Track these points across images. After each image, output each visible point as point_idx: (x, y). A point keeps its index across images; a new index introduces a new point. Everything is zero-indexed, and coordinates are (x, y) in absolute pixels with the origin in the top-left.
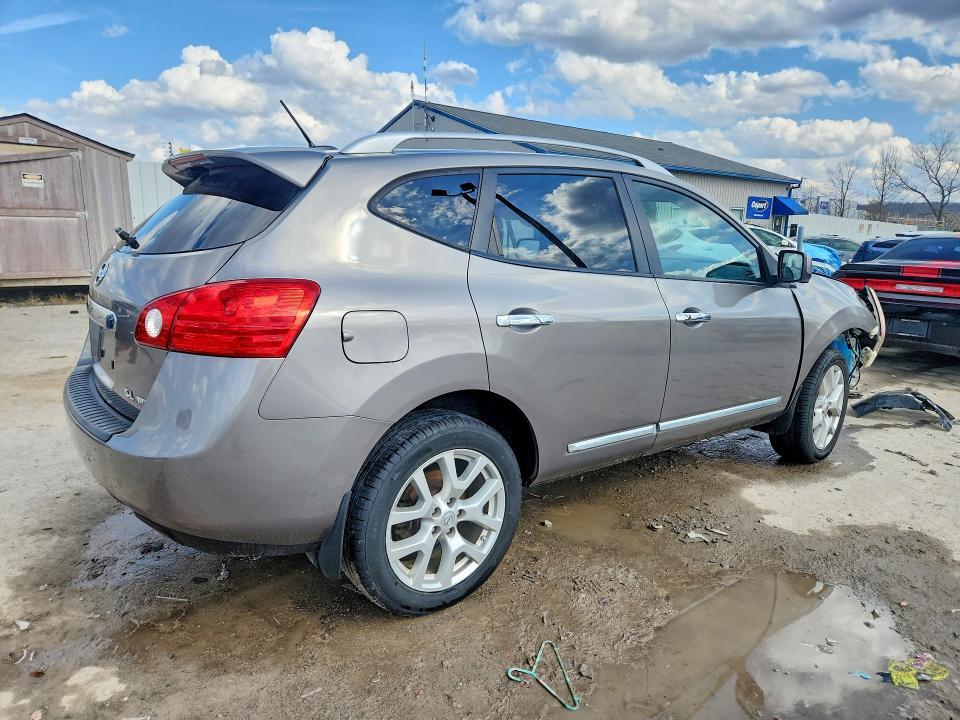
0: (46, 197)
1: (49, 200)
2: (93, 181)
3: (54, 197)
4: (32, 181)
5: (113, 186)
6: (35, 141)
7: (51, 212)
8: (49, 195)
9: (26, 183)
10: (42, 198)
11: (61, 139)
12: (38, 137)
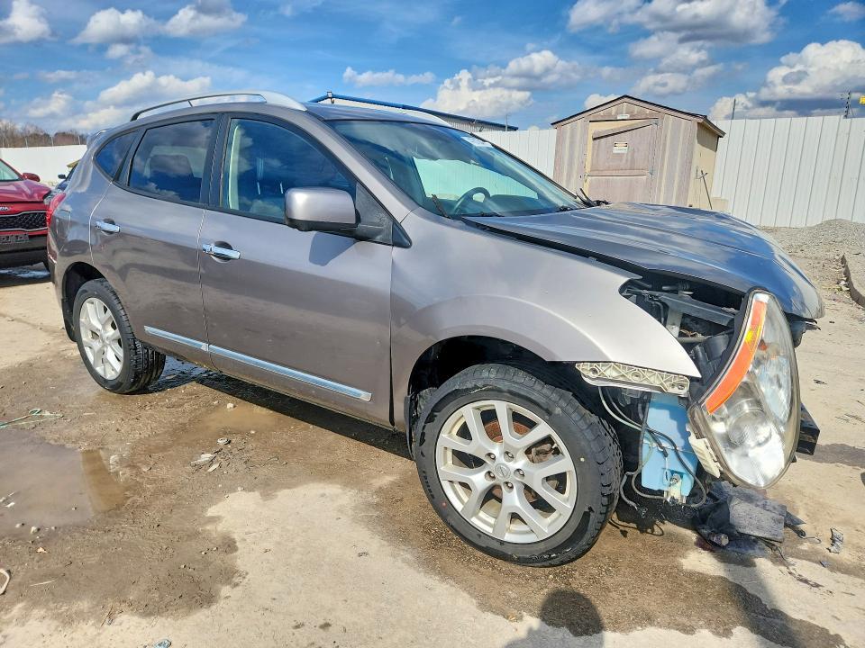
0: (627, 161)
1: (629, 163)
2: (665, 145)
3: (633, 160)
4: (620, 149)
5: (680, 147)
6: (627, 116)
7: (627, 172)
8: (629, 158)
9: (616, 150)
10: (624, 161)
11: (648, 111)
12: (631, 113)
